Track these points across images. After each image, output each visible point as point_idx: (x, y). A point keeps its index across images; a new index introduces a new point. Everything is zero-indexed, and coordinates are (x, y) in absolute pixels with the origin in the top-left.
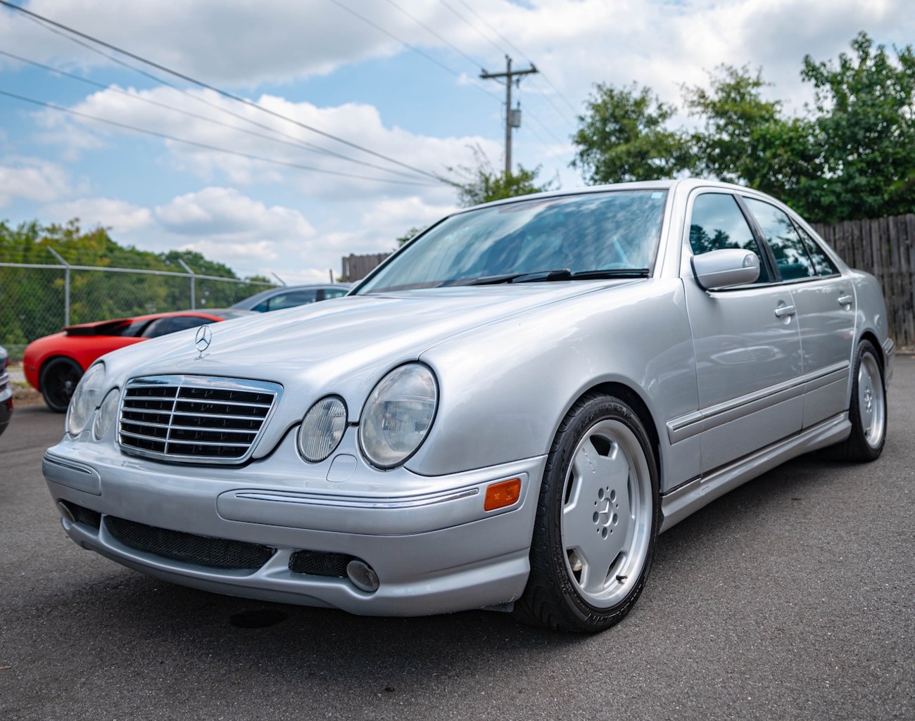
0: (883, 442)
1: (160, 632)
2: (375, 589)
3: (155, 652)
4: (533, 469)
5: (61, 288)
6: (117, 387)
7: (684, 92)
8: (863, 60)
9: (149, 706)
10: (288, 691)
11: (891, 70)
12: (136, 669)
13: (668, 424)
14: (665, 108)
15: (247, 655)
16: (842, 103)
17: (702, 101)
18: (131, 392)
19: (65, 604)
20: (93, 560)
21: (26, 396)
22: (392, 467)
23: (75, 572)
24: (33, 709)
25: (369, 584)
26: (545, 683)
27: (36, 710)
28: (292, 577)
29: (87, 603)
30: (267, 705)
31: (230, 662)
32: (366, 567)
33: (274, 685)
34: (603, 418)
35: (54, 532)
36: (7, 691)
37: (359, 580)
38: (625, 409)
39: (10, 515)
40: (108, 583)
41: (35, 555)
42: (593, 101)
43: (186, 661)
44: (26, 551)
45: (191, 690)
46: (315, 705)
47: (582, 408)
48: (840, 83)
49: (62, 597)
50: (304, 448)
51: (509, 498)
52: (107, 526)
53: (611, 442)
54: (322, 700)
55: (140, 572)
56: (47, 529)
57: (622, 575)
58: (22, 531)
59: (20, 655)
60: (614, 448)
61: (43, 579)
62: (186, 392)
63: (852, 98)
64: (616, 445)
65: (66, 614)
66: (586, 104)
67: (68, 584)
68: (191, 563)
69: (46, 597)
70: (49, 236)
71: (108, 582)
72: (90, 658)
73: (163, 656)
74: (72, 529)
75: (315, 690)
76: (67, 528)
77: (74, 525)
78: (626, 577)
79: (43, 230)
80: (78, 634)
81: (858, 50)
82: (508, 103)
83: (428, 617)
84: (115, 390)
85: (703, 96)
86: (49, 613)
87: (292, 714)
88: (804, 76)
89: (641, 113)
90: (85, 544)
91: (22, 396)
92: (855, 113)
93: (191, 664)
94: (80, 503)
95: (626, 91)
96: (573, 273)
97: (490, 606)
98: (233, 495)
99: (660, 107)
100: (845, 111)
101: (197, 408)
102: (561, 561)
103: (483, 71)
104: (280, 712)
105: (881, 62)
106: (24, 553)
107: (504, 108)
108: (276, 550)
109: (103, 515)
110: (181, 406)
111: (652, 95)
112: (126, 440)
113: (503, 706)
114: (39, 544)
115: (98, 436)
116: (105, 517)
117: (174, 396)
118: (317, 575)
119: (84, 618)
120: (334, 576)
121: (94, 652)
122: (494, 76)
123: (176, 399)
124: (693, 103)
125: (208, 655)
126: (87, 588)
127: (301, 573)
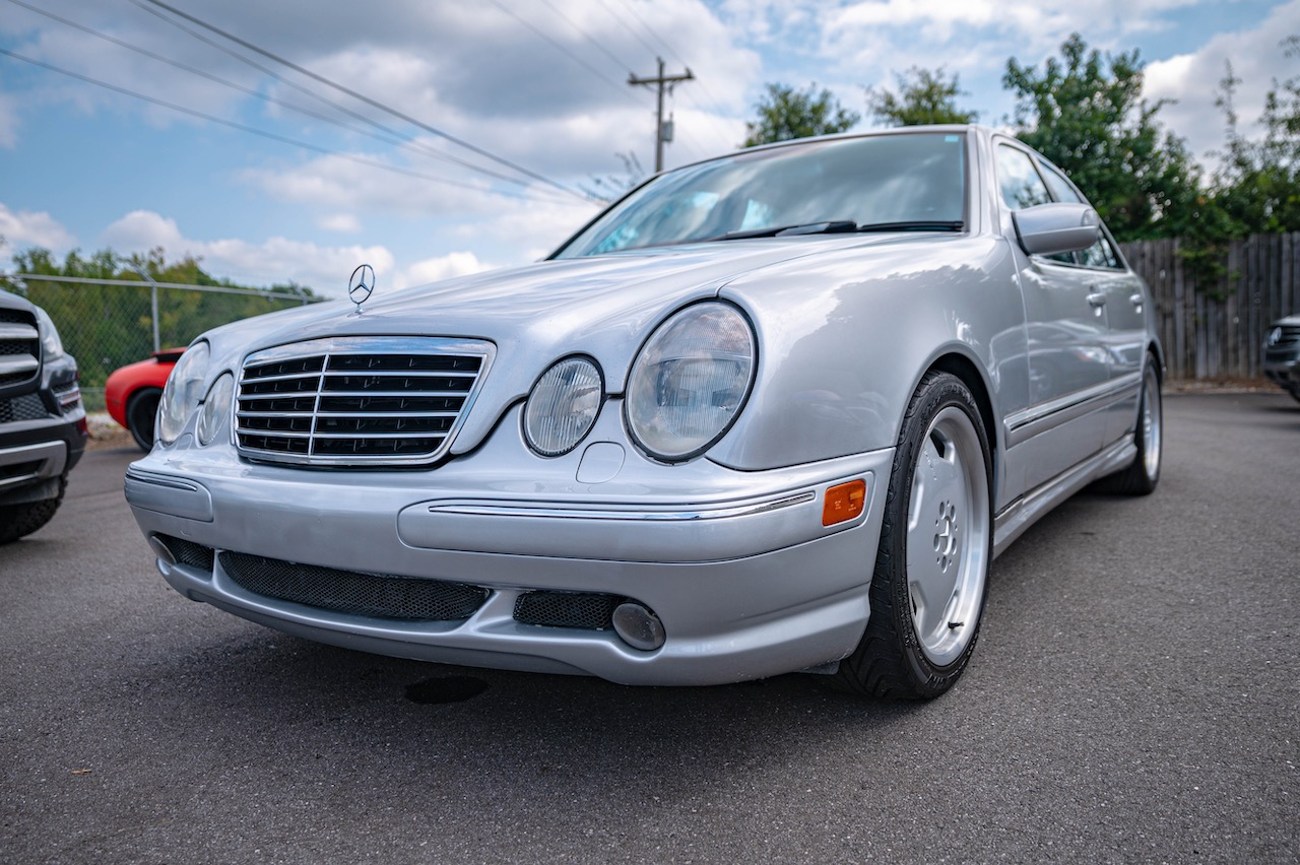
0: (1158, 472)
1: (309, 712)
2: (657, 646)
3: (305, 741)
4: (879, 467)
5: (147, 328)
6: (229, 372)
7: (869, 97)
8: (1074, 66)
9: (308, 826)
10: (516, 795)
11: (1103, 82)
12: (282, 768)
13: (1006, 422)
14: (847, 116)
15: (443, 743)
16: (1046, 116)
17: (890, 108)
18: (250, 372)
19: (169, 676)
20: (205, 617)
21: (113, 437)
22: (685, 459)
23: (181, 633)
24: (126, 837)
25: (649, 638)
26: (894, 773)
27: (131, 838)
28: (519, 631)
29: (201, 673)
30: (490, 819)
31: (419, 753)
32: (646, 612)
33: (493, 787)
34: (949, 403)
35: (150, 584)
36: (86, 807)
37: (633, 634)
38: (968, 395)
39: (91, 565)
40: (229, 647)
41: (125, 613)
42: (764, 104)
43: (354, 754)
44: (113, 608)
45: (369, 798)
46: (564, 817)
47: (928, 387)
48: (1047, 91)
49: (164, 666)
50: (533, 435)
51: (852, 508)
52: (223, 566)
53: (945, 441)
54: (571, 808)
55: (277, 630)
56: (141, 580)
57: (954, 621)
58: (106, 584)
59: (105, 752)
60: (950, 449)
61: (137, 644)
62: (337, 362)
63: (1057, 112)
64: (951, 445)
65: (171, 690)
66: (756, 109)
67: (172, 649)
68: (356, 615)
69: (141, 667)
70: (129, 267)
71: (228, 645)
72: (210, 754)
73: (318, 748)
74: (172, 572)
75: (556, 794)
76: (166, 573)
77: (175, 568)
78: (961, 624)
79: (120, 260)
80: (191, 718)
81: (1068, 55)
82: (660, 114)
83: (734, 685)
84: (228, 375)
85: (890, 102)
86: (146, 690)
87: (532, 833)
88: (1007, 81)
89: (819, 121)
90: (193, 594)
91: (107, 437)
92: (1060, 128)
93: (361, 757)
94: (182, 535)
95: (804, 93)
96: (859, 226)
97: (816, 667)
98: (423, 509)
99: (841, 115)
100: (1049, 125)
101: (355, 384)
102: (906, 601)
103: (632, 75)
104: (512, 830)
105: (1092, 71)
106: (110, 611)
107: (655, 120)
108: (492, 592)
109: (217, 552)
110: (331, 383)
111: (832, 101)
112: (247, 441)
113: (848, 810)
114: (131, 599)
115: (205, 440)
116: (220, 554)
117: (319, 369)
118: (559, 626)
119: (198, 695)
120: (588, 628)
121: (215, 744)
122: (644, 82)
123: (323, 374)
124: (880, 111)
125: (384, 743)
126: (200, 653)
127: (533, 624)
